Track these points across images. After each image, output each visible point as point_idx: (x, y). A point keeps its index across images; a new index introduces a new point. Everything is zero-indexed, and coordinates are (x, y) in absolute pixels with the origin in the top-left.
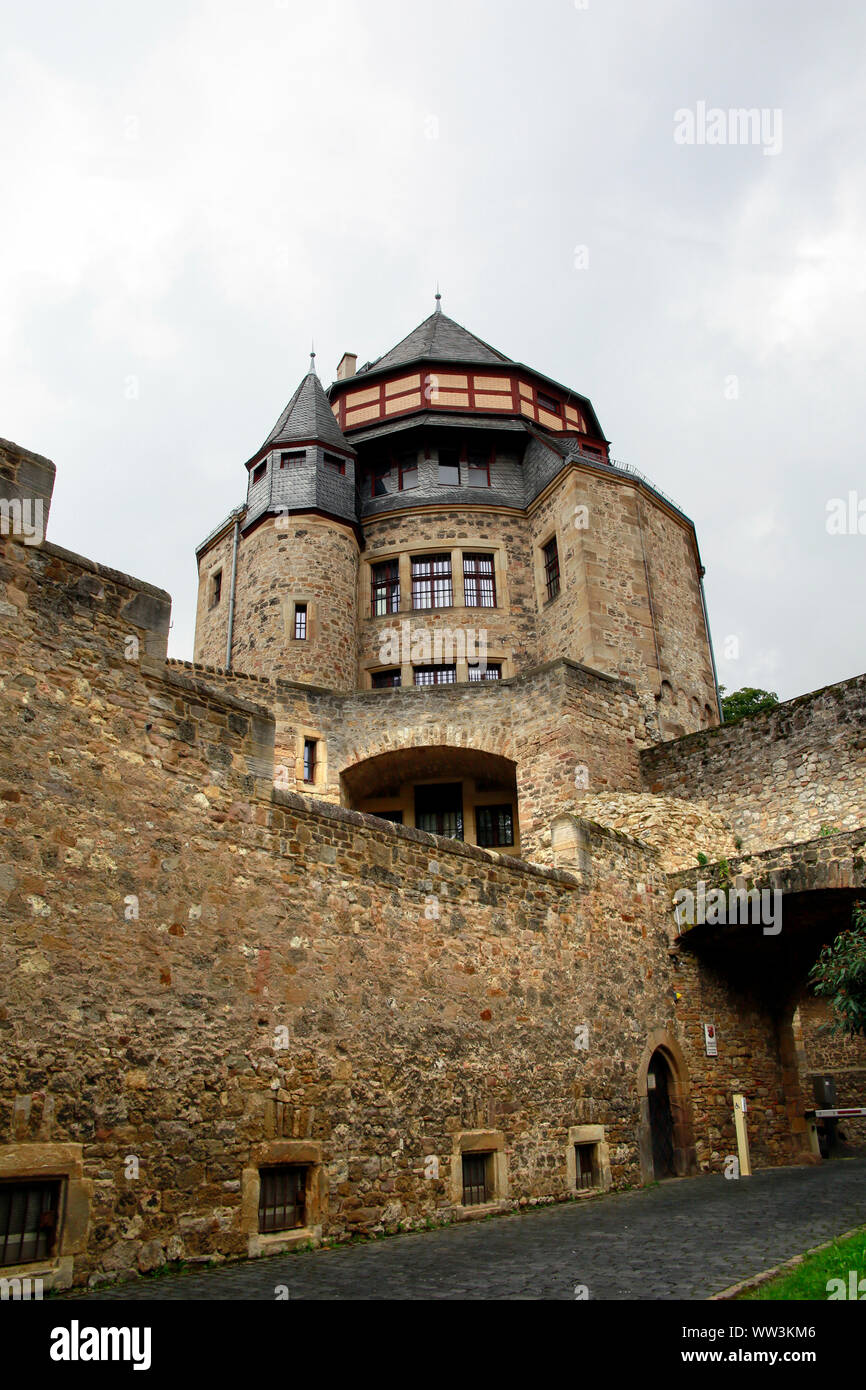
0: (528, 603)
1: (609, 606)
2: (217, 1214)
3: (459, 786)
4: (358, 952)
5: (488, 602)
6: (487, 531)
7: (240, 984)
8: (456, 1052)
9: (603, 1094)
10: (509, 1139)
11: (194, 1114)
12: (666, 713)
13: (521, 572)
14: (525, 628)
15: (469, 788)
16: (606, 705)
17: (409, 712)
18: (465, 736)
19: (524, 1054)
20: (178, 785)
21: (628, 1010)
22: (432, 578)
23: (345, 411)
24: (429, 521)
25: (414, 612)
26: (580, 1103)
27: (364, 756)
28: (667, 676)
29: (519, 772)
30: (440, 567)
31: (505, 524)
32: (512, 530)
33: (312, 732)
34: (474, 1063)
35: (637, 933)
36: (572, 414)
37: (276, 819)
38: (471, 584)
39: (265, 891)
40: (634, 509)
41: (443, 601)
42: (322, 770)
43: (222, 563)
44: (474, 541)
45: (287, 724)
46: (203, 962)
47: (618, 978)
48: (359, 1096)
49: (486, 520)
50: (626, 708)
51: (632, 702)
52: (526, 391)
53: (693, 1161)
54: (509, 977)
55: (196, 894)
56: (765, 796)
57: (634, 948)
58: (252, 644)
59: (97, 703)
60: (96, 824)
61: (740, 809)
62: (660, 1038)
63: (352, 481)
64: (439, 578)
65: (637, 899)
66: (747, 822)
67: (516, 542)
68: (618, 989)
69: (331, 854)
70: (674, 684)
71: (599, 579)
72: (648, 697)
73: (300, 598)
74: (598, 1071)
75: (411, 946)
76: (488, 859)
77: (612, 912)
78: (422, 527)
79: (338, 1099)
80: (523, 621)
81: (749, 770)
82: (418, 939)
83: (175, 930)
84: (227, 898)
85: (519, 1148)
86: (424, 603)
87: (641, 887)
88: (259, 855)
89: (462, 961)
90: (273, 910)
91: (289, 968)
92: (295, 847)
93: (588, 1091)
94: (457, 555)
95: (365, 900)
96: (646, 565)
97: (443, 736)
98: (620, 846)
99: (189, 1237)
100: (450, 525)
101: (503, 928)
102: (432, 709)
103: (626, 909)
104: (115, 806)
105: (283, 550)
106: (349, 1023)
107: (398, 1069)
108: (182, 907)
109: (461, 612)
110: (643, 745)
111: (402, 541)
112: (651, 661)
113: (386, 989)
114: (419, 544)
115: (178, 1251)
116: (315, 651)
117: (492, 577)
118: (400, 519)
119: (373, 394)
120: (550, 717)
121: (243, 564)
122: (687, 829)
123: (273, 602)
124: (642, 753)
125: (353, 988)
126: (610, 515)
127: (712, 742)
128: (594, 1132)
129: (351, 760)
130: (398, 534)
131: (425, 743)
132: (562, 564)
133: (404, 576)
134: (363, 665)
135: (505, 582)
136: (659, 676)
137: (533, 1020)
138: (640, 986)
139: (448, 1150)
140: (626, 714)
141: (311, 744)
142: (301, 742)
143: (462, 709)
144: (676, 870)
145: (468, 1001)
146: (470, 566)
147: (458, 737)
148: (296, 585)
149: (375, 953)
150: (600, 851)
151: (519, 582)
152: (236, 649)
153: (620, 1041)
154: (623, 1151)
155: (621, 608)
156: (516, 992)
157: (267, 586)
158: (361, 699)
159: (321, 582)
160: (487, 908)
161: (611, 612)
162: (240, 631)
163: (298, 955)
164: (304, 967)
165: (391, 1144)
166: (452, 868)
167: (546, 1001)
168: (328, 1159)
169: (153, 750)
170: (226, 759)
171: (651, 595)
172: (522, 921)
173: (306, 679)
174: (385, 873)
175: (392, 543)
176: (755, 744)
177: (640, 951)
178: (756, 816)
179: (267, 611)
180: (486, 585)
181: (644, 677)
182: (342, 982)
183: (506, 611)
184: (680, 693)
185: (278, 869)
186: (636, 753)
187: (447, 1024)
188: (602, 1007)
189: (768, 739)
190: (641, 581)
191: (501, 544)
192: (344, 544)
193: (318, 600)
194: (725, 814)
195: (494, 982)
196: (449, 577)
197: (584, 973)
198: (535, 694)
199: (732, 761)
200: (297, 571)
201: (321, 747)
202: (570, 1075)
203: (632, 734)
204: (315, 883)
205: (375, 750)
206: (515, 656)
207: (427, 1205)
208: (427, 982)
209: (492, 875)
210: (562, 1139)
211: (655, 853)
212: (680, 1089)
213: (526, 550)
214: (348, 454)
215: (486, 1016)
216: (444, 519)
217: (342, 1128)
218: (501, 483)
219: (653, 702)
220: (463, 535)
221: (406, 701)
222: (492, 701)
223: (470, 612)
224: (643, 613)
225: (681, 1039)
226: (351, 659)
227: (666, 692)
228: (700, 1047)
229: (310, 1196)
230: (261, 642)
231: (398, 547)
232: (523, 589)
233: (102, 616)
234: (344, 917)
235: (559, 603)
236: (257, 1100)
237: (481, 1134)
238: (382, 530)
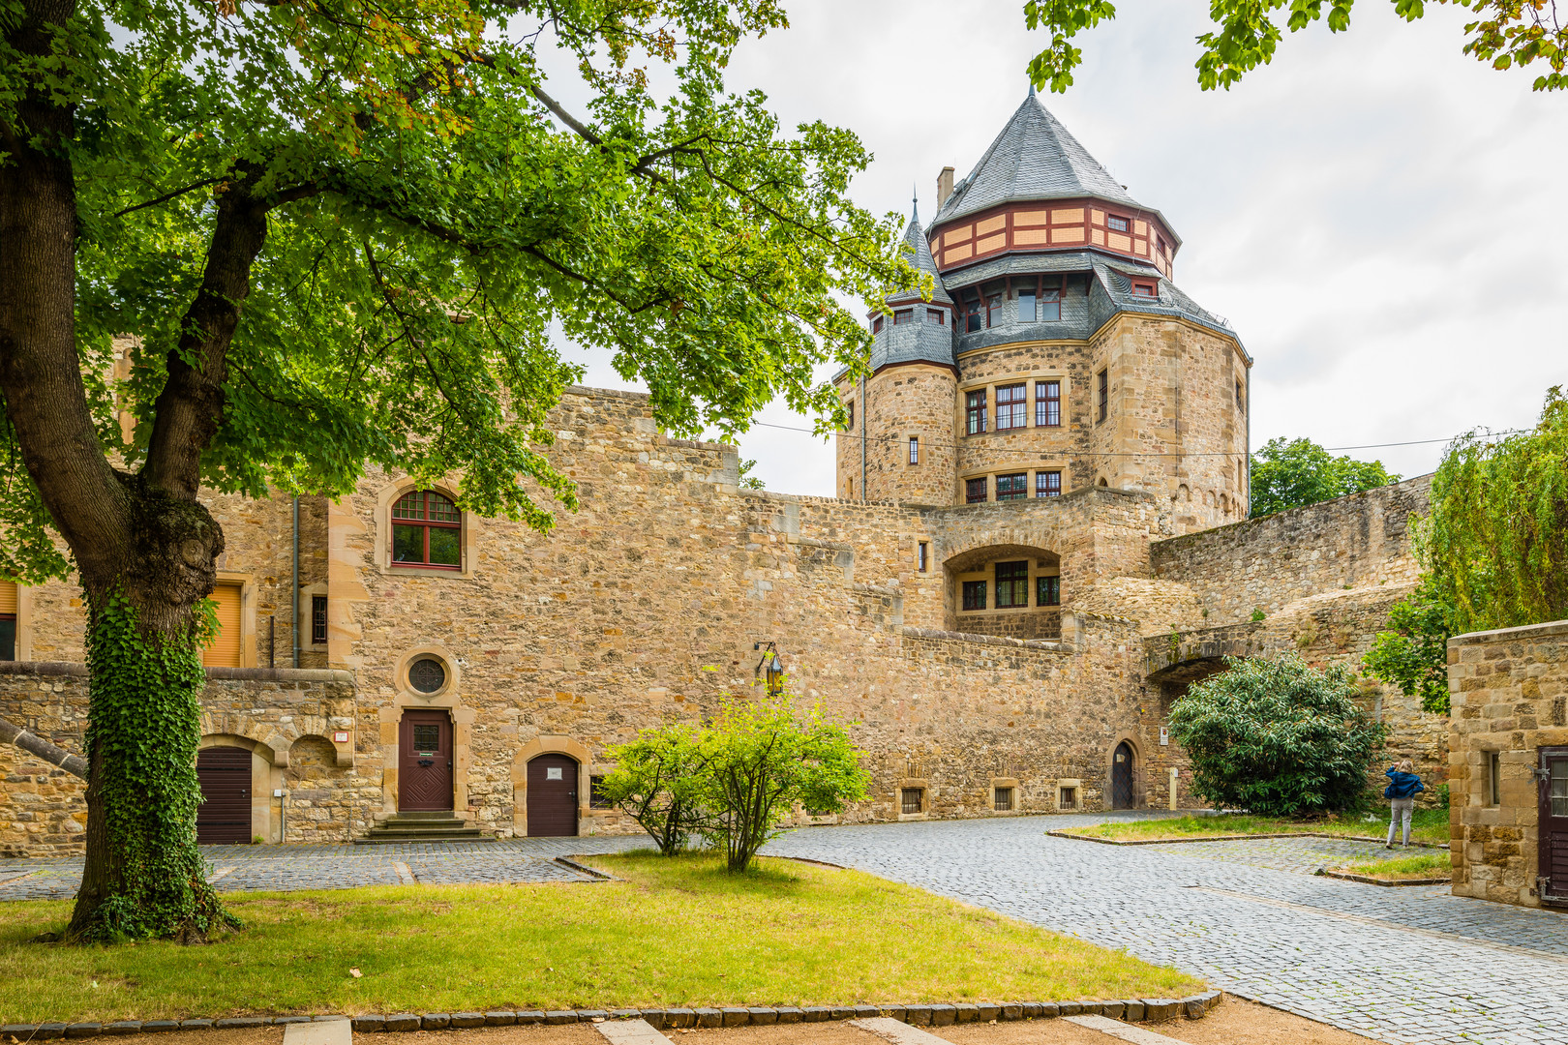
0: (1084, 420)
1: (1141, 431)
2: (886, 804)
3: (1026, 563)
4: (945, 698)
5: (1053, 420)
6: (1055, 362)
7: (891, 715)
8: (994, 742)
9: (1080, 763)
10: (1021, 783)
11: (876, 767)
12: (1181, 509)
13: (1081, 394)
14: (1081, 441)
15: (1033, 565)
16: (1126, 513)
17: (989, 521)
18: (1026, 537)
19: (1032, 743)
20: (862, 635)
21: (1103, 720)
22: (1012, 403)
23: (943, 249)
24: (1009, 356)
25: (998, 432)
26: (1065, 768)
27: (958, 551)
28: (1184, 480)
29: (1062, 562)
30: (1018, 393)
31: (1071, 354)
32: (1076, 358)
33: (923, 537)
34: (1003, 746)
35: (1115, 675)
36: (1140, 227)
37: (905, 643)
38: (1041, 406)
39: (901, 675)
40: (1172, 342)
41: (1019, 422)
42: (931, 562)
43: (853, 395)
44: (1045, 372)
45: (907, 534)
46: (876, 708)
47: (1098, 702)
48: (945, 761)
49: (1055, 352)
50: (1143, 511)
51: (1150, 507)
52: (1098, 217)
53: (1143, 801)
54: (1025, 705)
55: (871, 680)
56: (1225, 584)
57: (1111, 685)
58: (880, 467)
59: (827, 606)
60: (831, 658)
61: (1209, 591)
62: (1127, 734)
63: (950, 328)
64: (1017, 402)
65: (1118, 656)
66: (1214, 600)
67: (1079, 368)
68: (1096, 708)
69: (931, 654)
70: (1191, 485)
71: (1134, 411)
72: (1164, 500)
73: (913, 433)
74: (1079, 751)
75: (972, 694)
76: (1016, 645)
77: (1097, 665)
78: (1005, 361)
79: (935, 762)
80: (1079, 435)
81: (1219, 564)
82: (975, 689)
83: (864, 696)
84: (885, 681)
85: (1027, 787)
86: (1005, 424)
87: (1121, 649)
88: (898, 660)
89: (998, 699)
90: (905, 683)
91: (912, 708)
92: (914, 654)
93: (1071, 762)
94: (1031, 384)
95: (947, 674)
96: (1177, 391)
97: (1012, 537)
98: (1108, 625)
99: (876, 812)
100: (1026, 359)
101: (1023, 680)
102: (1005, 519)
103: (1108, 663)
104: (838, 649)
105: (899, 394)
106: (940, 731)
107: (963, 750)
108: (867, 687)
109: (1032, 432)
110: (1155, 538)
111: (988, 374)
112: (1171, 471)
113: (958, 714)
114: (1002, 376)
115: (872, 816)
116: (925, 473)
117: (1057, 399)
118: (987, 355)
119: (965, 233)
120: (1084, 527)
121: (870, 401)
122: (1165, 607)
123: (894, 436)
124: (1152, 545)
125: (942, 714)
126: (1152, 352)
127: (1198, 543)
128: (1075, 782)
129: (950, 554)
130: (986, 368)
131: (999, 542)
132: (1110, 394)
133: (990, 402)
134: (960, 474)
135: (1067, 404)
136: (1177, 481)
137: (1039, 726)
138: (1114, 706)
139: (988, 785)
140: (1143, 517)
141: (924, 545)
142: (916, 544)
143: (1025, 518)
144: (1152, 635)
145: (1001, 718)
146: (1041, 391)
147: (1022, 537)
148: (910, 422)
149: (953, 697)
150: (1092, 631)
151: (1078, 403)
152: (869, 467)
153: (1096, 736)
154: (1093, 793)
155: (1150, 431)
156: (1029, 712)
157: (889, 423)
158: (956, 512)
159: (927, 419)
160: (1014, 671)
161: (1142, 436)
162: (871, 454)
163: (916, 702)
164: (919, 707)
165: (959, 782)
166: (994, 653)
167: (1047, 716)
168: (931, 787)
169: (851, 622)
170: (882, 619)
171: (1178, 415)
172: (1035, 675)
173: (919, 498)
174: (958, 660)
175: (981, 375)
176: (1224, 548)
177: (1118, 686)
178: (1219, 596)
179: (890, 444)
180: (1053, 406)
181: (1163, 485)
182: (936, 712)
183: (1066, 430)
184: (1196, 491)
185: (906, 665)
186: (1147, 545)
187: (989, 729)
188: (1085, 718)
189: (1232, 545)
190: (1170, 406)
191: (1066, 372)
192: (944, 383)
193: (926, 433)
194: (1200, 593)
195: (1017, 708)
196: (1024, 401)
197: (1074, 700)
198: (1075, 509)
199: (1209, 558)
200: (909, 411)
201: (929, 546)
202: (1060, 754)
203: (1146, 532)
204: (924, 669)
205: (966, 548)
206: (1072, 465)
207: (977, 809)
208: (979, 710)
209: (1017, 653)
210: (1053, 784)
211: (1138, 624)
212: (1140, 763)
213: (1086, 374)
214: (946, 305)
215: (1011, 725)
216: (1021, 354)
217: (937, 774)
218: (1068, 314)
219: (1169, 503)
220: (1036, 367)
221: (987, 512)
222: (1046, 512)
223: (1039, 431)
224: (1169, 433)
225: (1143, 735)
226: (951, 473)
227: (1183, 493)
228: (1156, 742)
229: (923, 801)
230: (886, 467)
231: (985, 379)
232: (1082, 409)
233: (826, 567)
234: (938, 683)
235: (1105, 425)
236: (900, 762)
237: (1005, 781)
238: (973, 364)
